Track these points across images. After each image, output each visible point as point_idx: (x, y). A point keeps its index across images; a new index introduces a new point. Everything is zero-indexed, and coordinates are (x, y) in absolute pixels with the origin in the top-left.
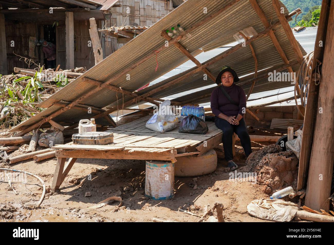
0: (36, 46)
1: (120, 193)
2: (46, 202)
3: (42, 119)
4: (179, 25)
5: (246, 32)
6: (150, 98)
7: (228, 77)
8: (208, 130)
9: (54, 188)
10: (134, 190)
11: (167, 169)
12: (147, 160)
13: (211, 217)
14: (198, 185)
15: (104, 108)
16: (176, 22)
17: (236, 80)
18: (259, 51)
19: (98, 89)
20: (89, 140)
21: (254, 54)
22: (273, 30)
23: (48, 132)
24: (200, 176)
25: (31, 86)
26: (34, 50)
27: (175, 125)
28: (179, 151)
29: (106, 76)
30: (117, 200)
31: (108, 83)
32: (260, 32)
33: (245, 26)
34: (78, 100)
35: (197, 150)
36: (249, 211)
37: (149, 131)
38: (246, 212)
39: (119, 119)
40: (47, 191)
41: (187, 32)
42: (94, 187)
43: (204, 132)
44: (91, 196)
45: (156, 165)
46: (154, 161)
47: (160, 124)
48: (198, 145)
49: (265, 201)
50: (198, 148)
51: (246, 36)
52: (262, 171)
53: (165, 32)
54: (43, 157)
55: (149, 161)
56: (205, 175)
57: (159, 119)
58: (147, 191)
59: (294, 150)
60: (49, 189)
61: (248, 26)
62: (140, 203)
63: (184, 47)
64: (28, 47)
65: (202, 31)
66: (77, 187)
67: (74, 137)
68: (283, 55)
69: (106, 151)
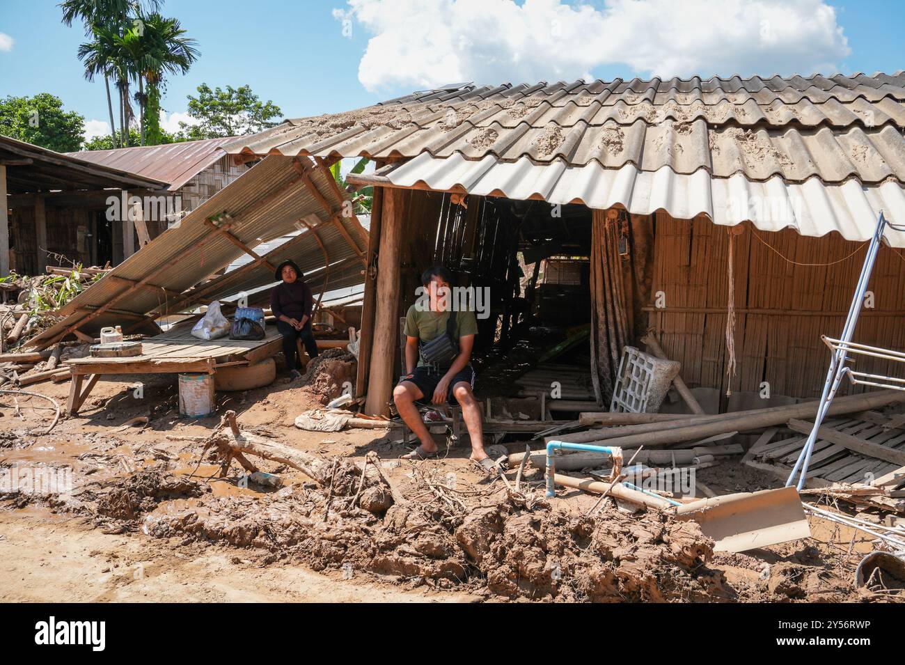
0: (86, 237)
1: (149, 413)
2: (58, 428)
3: (64, 330)
4: (225, 212)
5: (308, 220)
6: (204, 300)
7: (289, 272)
8: (264, 335)
9: (69, 411)
10: (168, 410)
11: (203, 382)
12: (180, 373)
13: (226, 428)
14: (247, 400)
15: (148, 314)
16: (221, 208)
17: (299, 275)
18: (327, 241)
19: (132, 290)
20: (110, 352)
21: (321, 245)
22: (338, 217)
23: (74, 345)
24: (253, 389)
25: (66, 289)
26: (83, 242)
27: (225, 331)
28: (219, 360)
29: (141, 274)
30: (143, 421)
31: (143, 282)
32: (324, 220)
33: (306, 212)
34: (108, 305)
35: (245, 359)
36: (296, 424)
37: (194, 339)
38: (293, 425)
39: (171, 326)
40: (61, 416)
41: (235, 221)
42: (120, 409)
43: (259, 337)
44: (114, 418)
45: (190, 377)
46: (189, 374)
47: (206, 330)
48: (246, 352)
49: (318, 412)
50: (246, 356)
51: (309, 224)
52: (318, 378)
53: (209, 220)
54: (63, 376)
55: (182, 373)
56: (260, 388)
57: (205, 325)
58: (181, 408)
59: (354, 353)
60: (64, 413)
61: (311, 213)
62: (171, 423)
63: (236, 238)
64: (76, 238)
65: (254, 219)
66: (100, 409)
67: (92, 349)
68: (354, 245)
69: (128, 364)
